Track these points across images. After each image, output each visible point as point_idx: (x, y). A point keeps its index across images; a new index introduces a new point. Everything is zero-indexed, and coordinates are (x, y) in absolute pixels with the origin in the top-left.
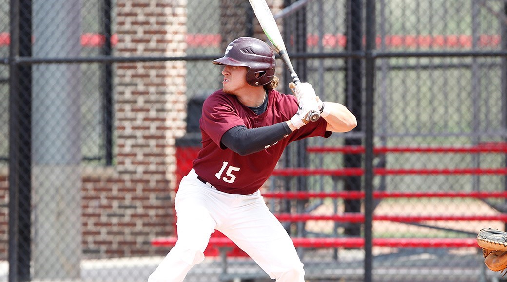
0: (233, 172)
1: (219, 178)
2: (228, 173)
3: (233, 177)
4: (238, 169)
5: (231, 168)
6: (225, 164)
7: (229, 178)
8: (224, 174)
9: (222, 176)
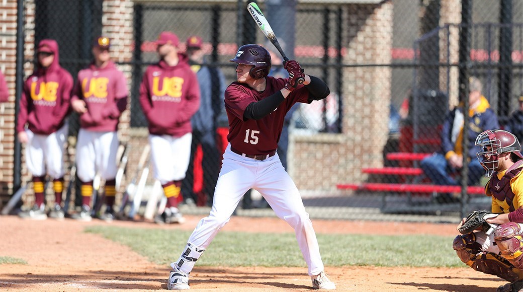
0: (255, 135)
1: (247, 142)
2: (252, 136)
3: (257, 138)
4: (258, 132)
5: (253, 132)
6: (248, 131)
7: (254, 140)
8: (250, 138)
9: (249, 140)
